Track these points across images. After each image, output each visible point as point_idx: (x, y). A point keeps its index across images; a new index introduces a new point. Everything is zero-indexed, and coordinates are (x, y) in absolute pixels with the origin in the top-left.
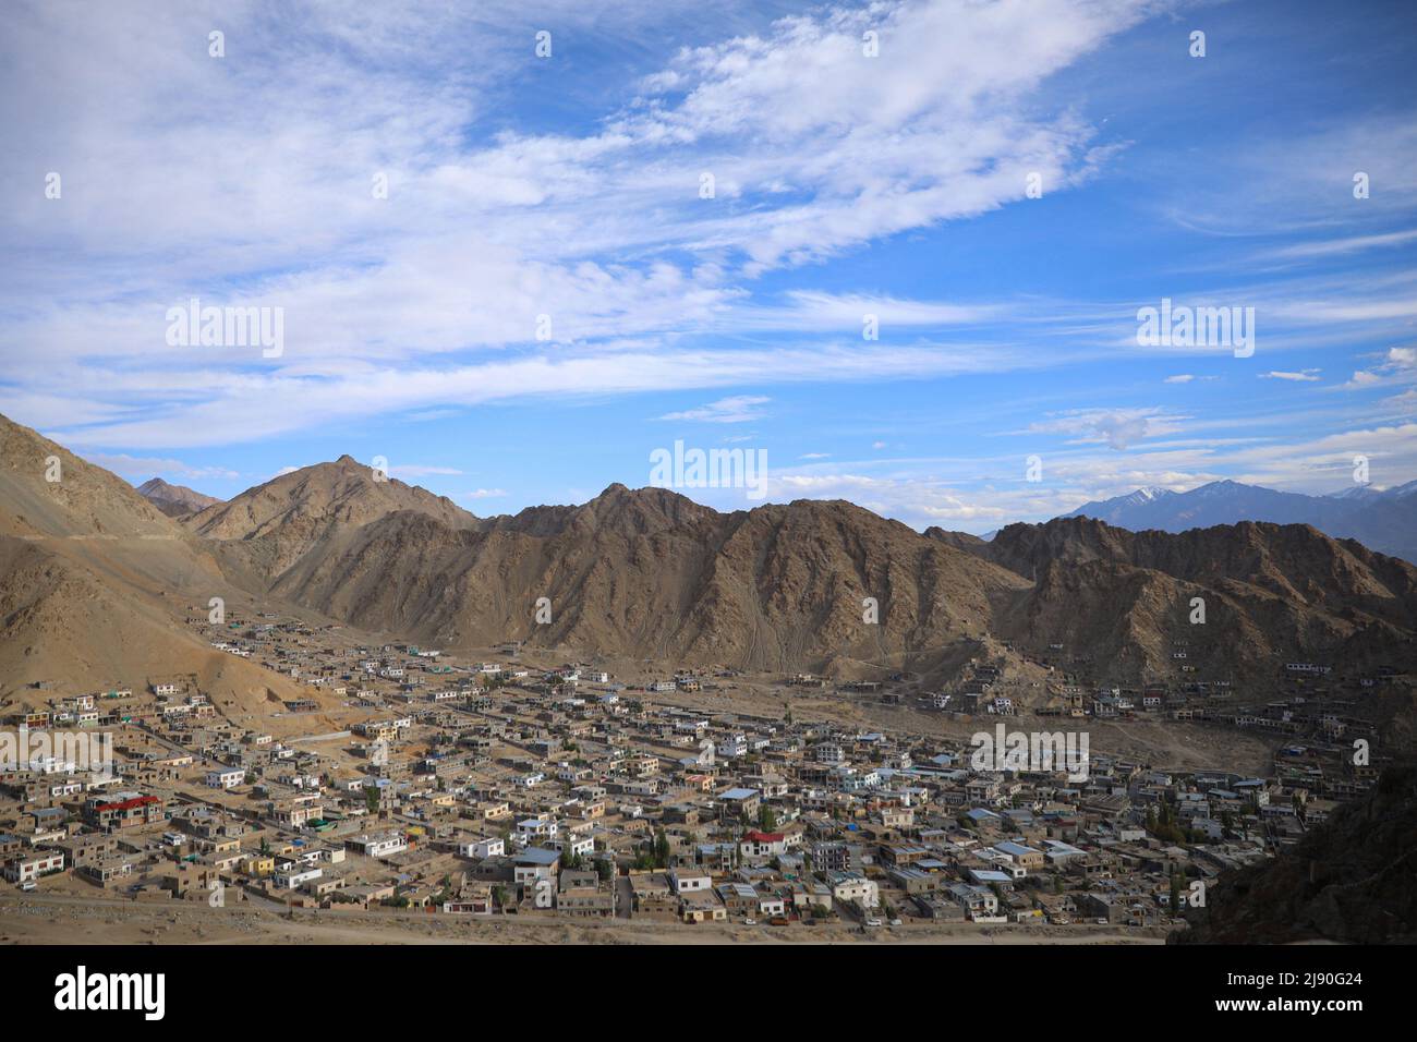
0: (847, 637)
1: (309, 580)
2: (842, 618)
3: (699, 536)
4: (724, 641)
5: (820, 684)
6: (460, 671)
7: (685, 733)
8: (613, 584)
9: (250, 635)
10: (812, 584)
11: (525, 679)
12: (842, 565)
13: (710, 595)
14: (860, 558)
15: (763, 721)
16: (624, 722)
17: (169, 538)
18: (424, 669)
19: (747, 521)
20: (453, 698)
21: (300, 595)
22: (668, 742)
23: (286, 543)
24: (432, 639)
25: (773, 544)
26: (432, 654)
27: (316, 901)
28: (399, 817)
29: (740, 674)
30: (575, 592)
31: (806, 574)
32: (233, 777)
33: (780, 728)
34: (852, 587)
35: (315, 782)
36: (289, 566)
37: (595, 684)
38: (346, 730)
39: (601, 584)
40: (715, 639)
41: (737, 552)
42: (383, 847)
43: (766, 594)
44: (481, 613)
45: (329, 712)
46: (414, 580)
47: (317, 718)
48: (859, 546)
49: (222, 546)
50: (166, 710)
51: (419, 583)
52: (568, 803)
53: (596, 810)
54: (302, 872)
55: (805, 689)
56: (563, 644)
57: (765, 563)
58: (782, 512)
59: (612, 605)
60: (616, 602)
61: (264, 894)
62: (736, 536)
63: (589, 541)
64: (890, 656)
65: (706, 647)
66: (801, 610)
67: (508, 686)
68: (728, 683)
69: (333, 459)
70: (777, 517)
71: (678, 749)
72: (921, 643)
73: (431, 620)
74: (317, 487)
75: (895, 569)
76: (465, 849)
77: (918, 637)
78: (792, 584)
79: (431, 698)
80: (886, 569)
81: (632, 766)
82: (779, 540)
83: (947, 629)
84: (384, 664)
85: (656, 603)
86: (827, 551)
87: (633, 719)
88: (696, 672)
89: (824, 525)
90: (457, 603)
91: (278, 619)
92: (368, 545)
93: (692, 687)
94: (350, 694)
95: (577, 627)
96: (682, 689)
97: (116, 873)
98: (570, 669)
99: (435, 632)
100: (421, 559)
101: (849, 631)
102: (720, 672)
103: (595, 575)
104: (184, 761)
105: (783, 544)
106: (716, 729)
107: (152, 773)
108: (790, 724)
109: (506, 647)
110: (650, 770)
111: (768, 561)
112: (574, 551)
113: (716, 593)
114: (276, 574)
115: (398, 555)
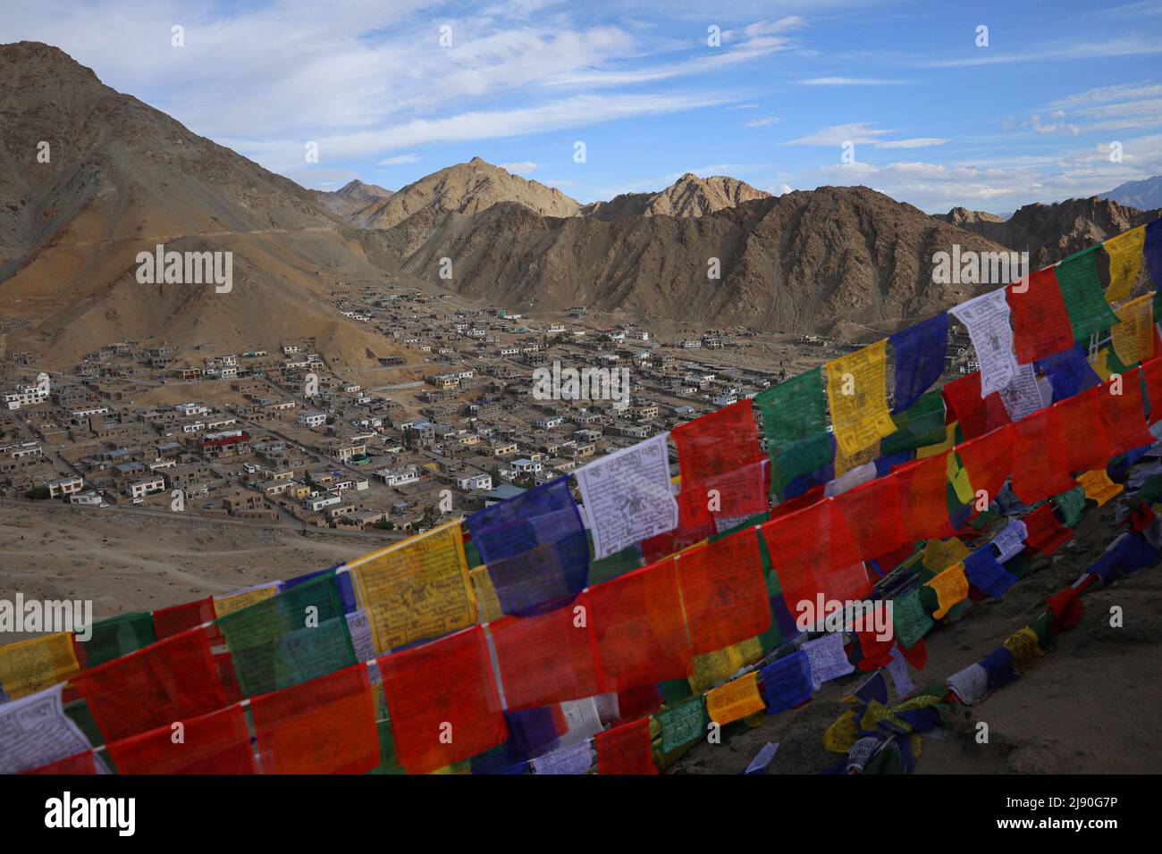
0: (852, 305)
1: (430, 260)
2: (849, 288)
3: (737, 218)
4: (749, 306)
5: (823, 344)
6: (532, 331)
7: (691, 385)
8: (663, 259)
9: (377, 304)
10: (827, 259)
11: (582, 337)
12: (855, 243)
13: (740, 268)
14: (871, 236)
15: (762, 375)
16: (646, 375)
17: (326, 229)
18: (503, 330)
19: (777, 206)
20: (516, 354)
21: (424, 271)
22: (675, 393)
23: (414, 230)
24: (518, 305)
25: (797, 225)
26: (516, 317)
27: (327, 522)
28: (428, 453)
29: (758, 334)
30: (632, 267)
31: (823, 250)
32: (316, 419)
33: (774, 382)
34: (861, 262)
35: (378, 423)
36: (416, 248)
37: (636, 341)
38: (420, 380)
39: (654, 259)
40: (741, 305)
41: (766, 232)
42: (400, 478)
43: (787, 268)
44: (557, 284)
45: (411, 367)
46: (508, 258)
47: (401, 371)
48: (872, 226)
49: (367, 234)
50: (288, 365)
51: (512, 261)
52: (565, 445)
53: (587, 450)
54: (325, 499)
55: (810, 348)
56: (618, 309)
57: (789, 241)
58: (808, 197)
59: (660, 277)
60: (664, 274)
61: (293, 515)
62: (766, 218)
63: (646, 224)
64: (887, 321)
65: (733, 311)
66: (816, 281)
67: (566, 343)
68: (747, 341)
69: (467, 160)
70: (803, 202)
71: (680, 398)
72: (916, 311)
73: (518, 290)
74: (454, 184)
75: (901, 247)
76: (460, 483)
77: (914, 305)
78: (811, 260)
79: (498, 353)
80: (893, 246)
81: (636, 413)
82: (802, 222)
83: (940, 299)
84: (472, 326)
85: (696, 275)
86: (843, 231)
87: (654, 373)
88: (722, 332)
89: (843, 207)
90: (538, 276)
91: (401, 291)
92: (475, 231)
93: (715, 345)
94: (434, 351)
95: (631, 296)
96: (707, 347)
97: (197, 494)
98: (620, 329)
99: (520, 299)
100: (514, 240)
101: (855, 299)
102: (742, 332)
103: (648, 252)
104: (289, 405)
105: (805, 225)
106: (719, 382)
107: (260, 415)
108: (782, 379)
109: (573, 311)
110: (650, 416)
111: (792, 240)
112: (634, 233)
113: (745, 266)
114: (407, 255)
115: (497, 238)
